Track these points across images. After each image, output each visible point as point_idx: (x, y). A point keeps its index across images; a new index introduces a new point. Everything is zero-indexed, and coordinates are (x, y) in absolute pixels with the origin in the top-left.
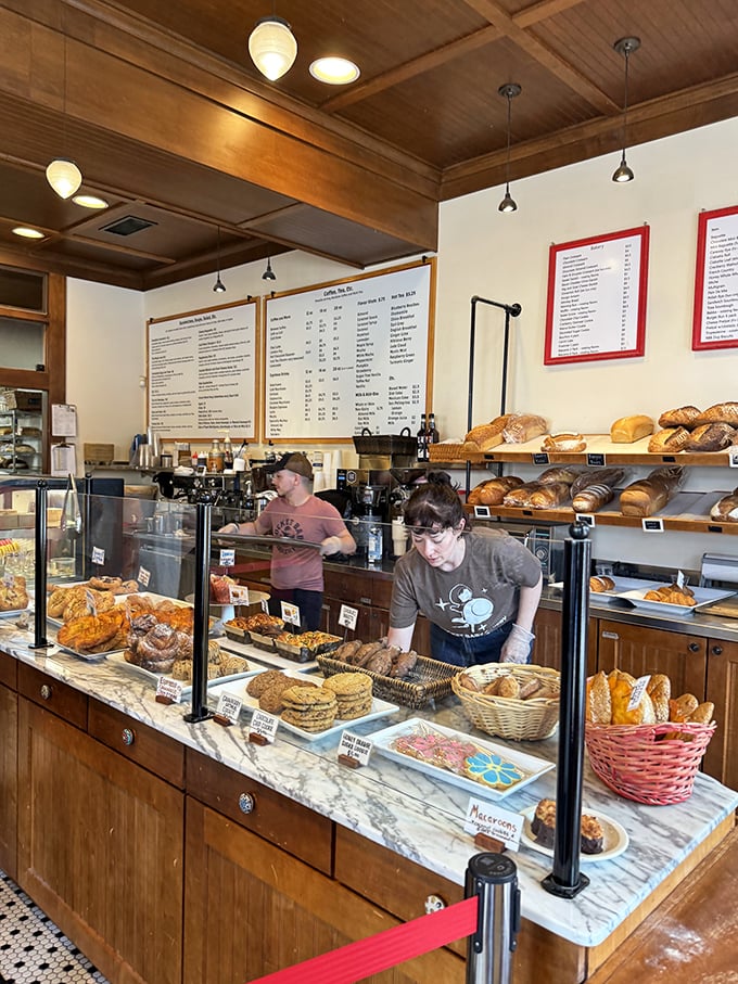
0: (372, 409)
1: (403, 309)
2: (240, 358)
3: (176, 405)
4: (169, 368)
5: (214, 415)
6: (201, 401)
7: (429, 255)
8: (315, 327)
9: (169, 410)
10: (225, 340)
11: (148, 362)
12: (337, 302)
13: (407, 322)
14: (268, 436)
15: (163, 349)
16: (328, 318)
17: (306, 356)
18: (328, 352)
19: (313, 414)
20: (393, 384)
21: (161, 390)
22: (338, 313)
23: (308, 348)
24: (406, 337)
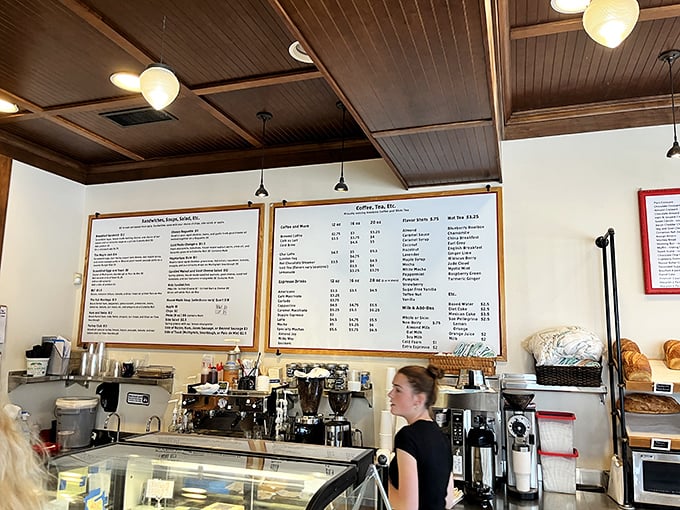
0: (424, 323)
1: (464, 230)
2: (234, 263)
3: (125, 306)
4: (120, 266)
5: (189, 320)
6: (170, 304)
7: (493, 184)
8: (345, 237)
9: (115, 312)
10: (209, 243)
11: (87, 257)
12: (376, 217)
13: (469, 243)
14: (274, 344)
15: (112, 246)
16: (363, 232)
17: (330, 265)
18: (363, 263)
19: (342, 324)
20: (452, 299)
21: (106, 289)
22: (375, 227)
23: (334, 257)
24: (469, 256)
